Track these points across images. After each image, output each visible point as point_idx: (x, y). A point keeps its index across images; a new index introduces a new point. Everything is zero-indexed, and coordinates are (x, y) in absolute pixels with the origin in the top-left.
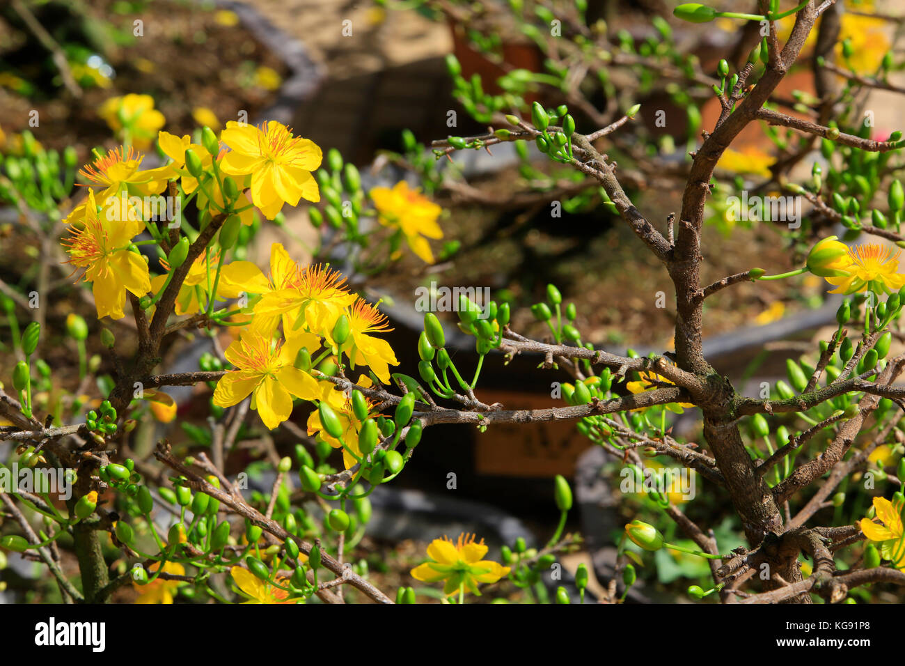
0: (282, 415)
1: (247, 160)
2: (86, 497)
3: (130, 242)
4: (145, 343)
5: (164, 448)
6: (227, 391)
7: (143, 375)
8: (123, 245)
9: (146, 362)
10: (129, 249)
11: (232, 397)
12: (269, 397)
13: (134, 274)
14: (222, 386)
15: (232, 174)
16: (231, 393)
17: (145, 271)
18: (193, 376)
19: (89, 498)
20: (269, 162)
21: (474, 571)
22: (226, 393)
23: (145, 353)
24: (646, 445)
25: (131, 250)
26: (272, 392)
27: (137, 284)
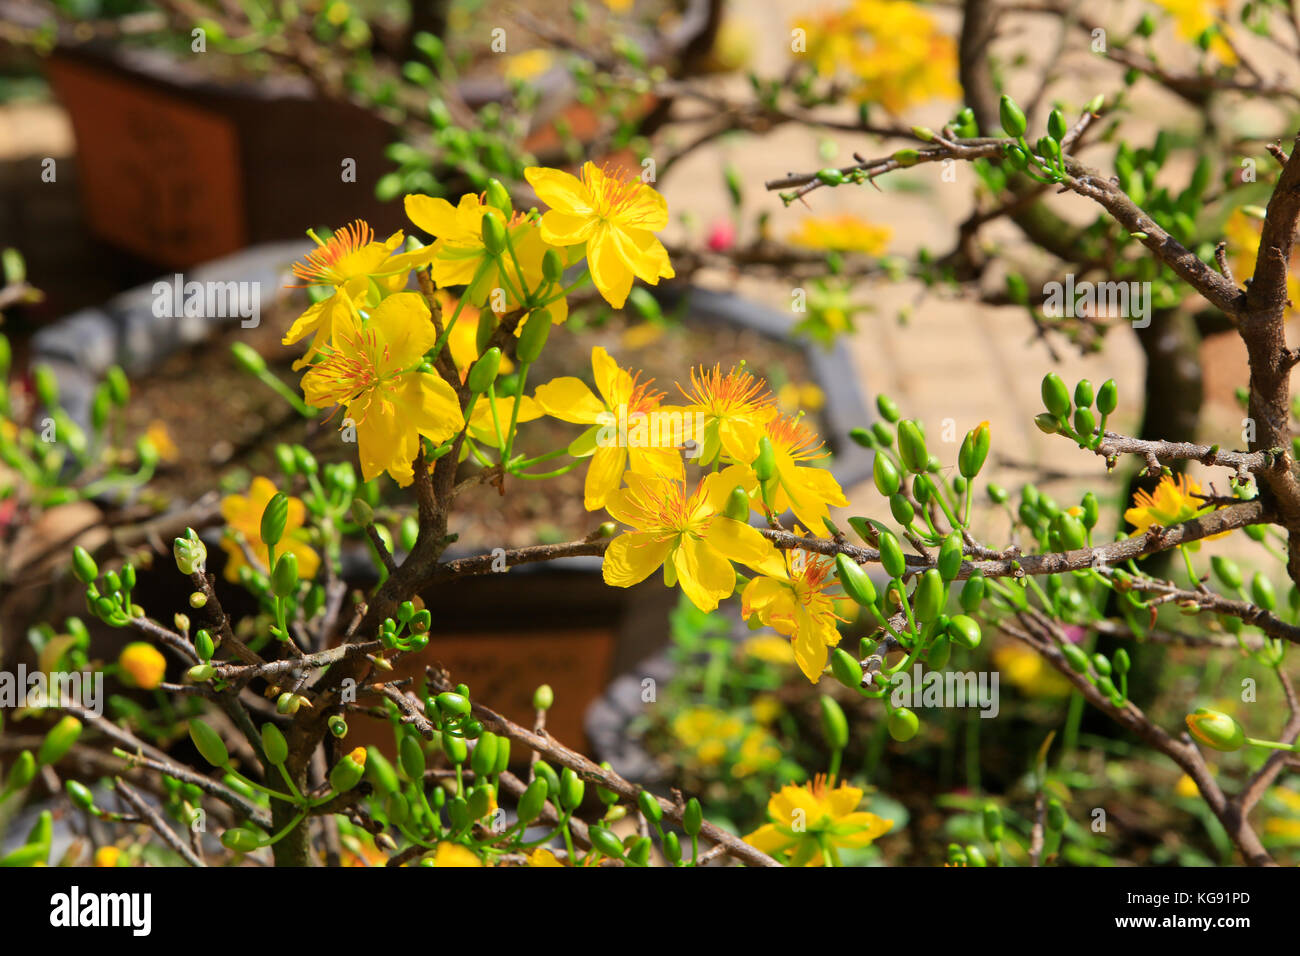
0: (718, 589)
1: (574, 221)
2: (349, 758)
3: (422, 359)
4: (431, 514)
5: (438, 675)
6: (620, 563)
7: (429, 563)
8: (410, 365)
9: (434, 541)
10: (420, 370)
11: (629, 572)
12: (692, 568)
13: (427, 407)
14: (612, 557)
15: (557, 245)
16: (627, 566)
17: (452, 400)
18: (520, 554)
19: (354, 759)
20: (602, 222)
21: (840, 830)
22: (619, 567)
23: (431, 529)
24: (1178, 599)
25: (426, 371)
26: (695, 559)
27: (434, 423)
